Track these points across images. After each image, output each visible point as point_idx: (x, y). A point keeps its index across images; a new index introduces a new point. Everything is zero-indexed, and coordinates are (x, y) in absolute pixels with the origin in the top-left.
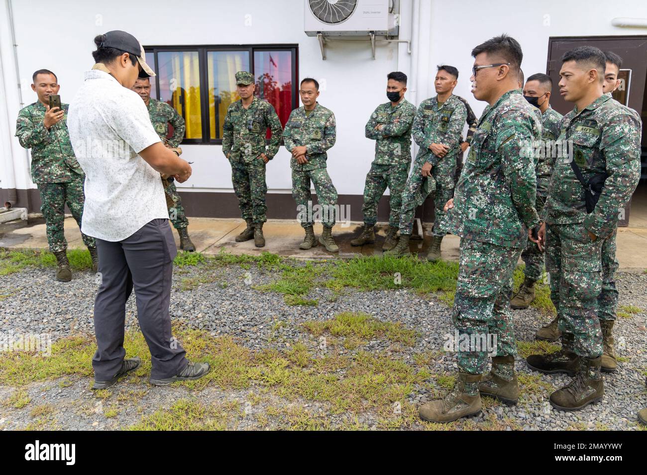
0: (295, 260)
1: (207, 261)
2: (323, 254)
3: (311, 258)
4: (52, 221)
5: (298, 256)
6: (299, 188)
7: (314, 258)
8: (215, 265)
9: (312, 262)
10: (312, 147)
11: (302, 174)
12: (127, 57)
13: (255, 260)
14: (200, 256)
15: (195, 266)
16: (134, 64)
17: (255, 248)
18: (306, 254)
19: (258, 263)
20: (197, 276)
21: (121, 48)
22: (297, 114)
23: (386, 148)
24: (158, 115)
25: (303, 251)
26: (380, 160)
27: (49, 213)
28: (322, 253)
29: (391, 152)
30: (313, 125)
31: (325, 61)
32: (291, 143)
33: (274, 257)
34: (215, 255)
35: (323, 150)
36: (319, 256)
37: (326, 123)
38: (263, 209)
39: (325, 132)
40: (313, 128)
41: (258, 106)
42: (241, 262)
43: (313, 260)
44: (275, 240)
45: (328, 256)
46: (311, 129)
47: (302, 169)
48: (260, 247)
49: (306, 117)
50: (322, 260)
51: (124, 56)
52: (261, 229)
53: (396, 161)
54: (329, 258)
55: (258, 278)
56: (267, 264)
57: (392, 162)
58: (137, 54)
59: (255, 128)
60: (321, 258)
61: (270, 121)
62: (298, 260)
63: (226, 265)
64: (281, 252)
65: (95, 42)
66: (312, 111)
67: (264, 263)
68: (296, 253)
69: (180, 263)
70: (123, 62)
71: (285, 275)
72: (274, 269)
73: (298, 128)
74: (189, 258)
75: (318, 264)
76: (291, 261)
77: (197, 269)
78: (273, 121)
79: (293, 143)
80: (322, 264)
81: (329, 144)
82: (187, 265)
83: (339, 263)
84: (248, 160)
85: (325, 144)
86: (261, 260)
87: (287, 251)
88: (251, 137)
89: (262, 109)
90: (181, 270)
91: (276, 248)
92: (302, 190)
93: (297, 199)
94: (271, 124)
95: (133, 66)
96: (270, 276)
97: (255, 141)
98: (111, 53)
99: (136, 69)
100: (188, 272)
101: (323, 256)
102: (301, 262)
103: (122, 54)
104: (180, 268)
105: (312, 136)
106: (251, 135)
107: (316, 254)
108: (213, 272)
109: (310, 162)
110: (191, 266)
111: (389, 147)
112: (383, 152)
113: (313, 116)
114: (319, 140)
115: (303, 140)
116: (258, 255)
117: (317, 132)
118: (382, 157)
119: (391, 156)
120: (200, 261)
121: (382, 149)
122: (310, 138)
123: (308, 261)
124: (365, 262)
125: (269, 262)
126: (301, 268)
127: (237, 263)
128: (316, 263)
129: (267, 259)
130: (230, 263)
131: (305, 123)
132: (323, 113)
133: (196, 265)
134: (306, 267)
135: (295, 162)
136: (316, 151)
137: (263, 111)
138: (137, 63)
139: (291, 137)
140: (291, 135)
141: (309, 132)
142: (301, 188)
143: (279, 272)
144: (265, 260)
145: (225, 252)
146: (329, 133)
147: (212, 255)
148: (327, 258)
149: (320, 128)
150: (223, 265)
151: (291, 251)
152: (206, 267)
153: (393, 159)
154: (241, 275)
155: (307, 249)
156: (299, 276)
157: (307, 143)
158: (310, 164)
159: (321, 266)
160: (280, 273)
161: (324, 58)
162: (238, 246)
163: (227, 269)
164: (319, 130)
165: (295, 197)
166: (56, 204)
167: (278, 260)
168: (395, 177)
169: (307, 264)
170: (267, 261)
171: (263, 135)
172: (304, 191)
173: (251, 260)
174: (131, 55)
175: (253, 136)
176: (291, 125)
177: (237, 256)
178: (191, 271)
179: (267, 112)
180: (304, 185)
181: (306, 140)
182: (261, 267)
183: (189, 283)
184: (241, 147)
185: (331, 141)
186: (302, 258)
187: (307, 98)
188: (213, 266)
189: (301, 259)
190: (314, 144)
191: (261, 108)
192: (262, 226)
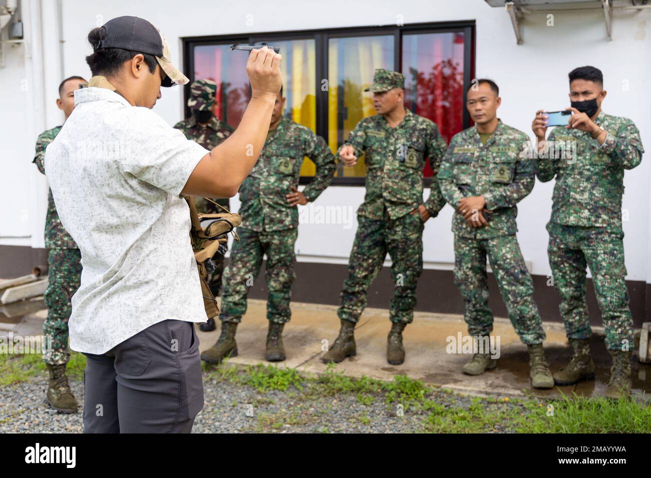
0: (451, 393)
1: (304, 382)
2: (503, 387)
3: (480, 392)
4: (60, 314)
5: (458, 386)
6: (467, 268)
7: (487, 393)
8: (316, 392)
9: (483, 400)
10: (494, 197)
11: (472, 243)
12: (140, 60)
13: (383, 389)
14: (293, 375)
15: (283, 391)
16: (152, 70)
17: (387, 365)
18: (473, 383)
19: (387, 394)
20: (284, 410)
21: (130, 47)
22: (465, 140)
23: (586, 195)
24: (287, 145)
25: (468, 377)
26: (572, 218)
27: (58, 301)
28: (503, 383)
29: (595, 202)
30: (494, 158)
31: (520, 48)
32: (455, 191)
33: (416, 386)
34: (318, 374)
35: (513, 202)
36: (496, 391)
37: (518, 154)
38: (410, 303)
39: (516, 169)
40: (495, 163)
41: (415, 125)
42: (359, 390)
43: (484, 396)
44: (423, 352)
45: (512, 392)
46: (492, 166)
47: (475, 236)
48: (394, 364)
49: (481, 145)
50: (500, 398)
51: (135, 61)
52: (400, 333)
53: (604, 221)
54: (513, 395)
55: (384, 423)
56: (402, 399)
57: (596, 221)
58: (156, 52)
59: (410, 160)
60: (499, 395)
61: (434, 149)
62: (458, 395)
63: (334, 394)
64: (430, 377)
65: (89, 40)
66: (491, 134)
67: (398, 395)
68: (456, 381)
69: (260, 384)
70: (135, 70)
71: (431, 423)
72: (414, 409)
73: (467, 164)
74: (275, 377)
75: (493, 405)
76: (445, 395)
77: (285, 397)
78: (440, 151)
79: (458, 192)
80: (500, 405)
81: (523, 190)
82: (271, 388)
83: (531, 405)
84: (395, 215)
85: (518, 191)
86: (392, 390)
87: (440, 375)
88: (402, 174)
89: (423, 129)
90: (259, 397)
91: (422, 369)
92: (474, 272)
93: (463, 287)
94: (437, 155)
95: (150, 74)
96: (405, 421)
97: (407, 181)
98: (114, 57)
99: (157, 77)
100: (270, 403)
101: (502, 391)
102: (462, 398)
103: (132, 58)
104: (259, 393)
105: (494, 178)
106: (402, 171)
107: (491, 385)
108: (311, 406)
109: (491, 224)
110: (277, 391)
111: (591, 194)
112: (579, 202)
113: (493, 143)
114: (506, 184)
115: (477, 185)
116: (389, 379)
117: (502, 171)
118: (576, 212)
119: (595, 211)
120: (292, 383)
121: (578, 197)
122: (490, 181)
123: (476, 397)
124: (580, 408)
125: (407, 394)
126: (461, 411)
127: (352, 391)
128: (490, 403)
129: (402, 388)
130: (340, 390)
131: (479, 156)
132: (511, 137)
133: (285, 389)
134: (470, 409)
135: (462, 222)
136: (501, 204)
137: (424, 132)
138: (157, 68)
139: (454, 179)
140: (454, 177)
141: (488, 170)
142: (471, 269)
143: (422, 414)
144: (399, 391)
145: (334, 371)
146: (522, 171)
147: (314, 374)
148: (511, 395)
149: (508, 163)
150: (329, 392)
151: (446, 375)
152: (301, 394)
153: (598, 217)
154: (356, 415)
155: (477, 375)
156: (455, 426)
157: (484, 191)
158: (489, 226)
159: (499, 408)
160: (422, 417)
161: (520, 41)
162: (359, 359)
163: (335, 401)
164: (505, 167)
165: (459, 285)
166: (70, 287)
167: (422, 392)
168: (607, 251)
169: (473, 404)
170: (402, 392)
171: (420, 173)
172: (477, 273)
173: (375, 388)
174: (147, 56)
175: (405, 174)
176: (453, 160)
177: (352, 380)
178: (276, 400)
179: (431, 135)
180: (476, 264)
181: (482, 186)
182: (391, 402)
183: (268, 423)
184: (385, 191)
185: (527, 185)
186: (466, 391)
187: (480, 110)
188: (312, 395)
189: (462, 393)
190: (499, 191)
191: (421, 127)
192: (402, 329)
